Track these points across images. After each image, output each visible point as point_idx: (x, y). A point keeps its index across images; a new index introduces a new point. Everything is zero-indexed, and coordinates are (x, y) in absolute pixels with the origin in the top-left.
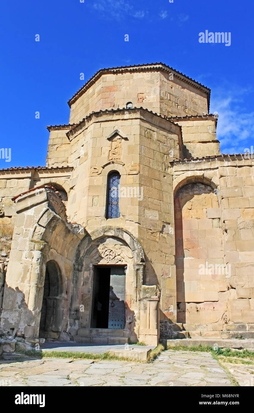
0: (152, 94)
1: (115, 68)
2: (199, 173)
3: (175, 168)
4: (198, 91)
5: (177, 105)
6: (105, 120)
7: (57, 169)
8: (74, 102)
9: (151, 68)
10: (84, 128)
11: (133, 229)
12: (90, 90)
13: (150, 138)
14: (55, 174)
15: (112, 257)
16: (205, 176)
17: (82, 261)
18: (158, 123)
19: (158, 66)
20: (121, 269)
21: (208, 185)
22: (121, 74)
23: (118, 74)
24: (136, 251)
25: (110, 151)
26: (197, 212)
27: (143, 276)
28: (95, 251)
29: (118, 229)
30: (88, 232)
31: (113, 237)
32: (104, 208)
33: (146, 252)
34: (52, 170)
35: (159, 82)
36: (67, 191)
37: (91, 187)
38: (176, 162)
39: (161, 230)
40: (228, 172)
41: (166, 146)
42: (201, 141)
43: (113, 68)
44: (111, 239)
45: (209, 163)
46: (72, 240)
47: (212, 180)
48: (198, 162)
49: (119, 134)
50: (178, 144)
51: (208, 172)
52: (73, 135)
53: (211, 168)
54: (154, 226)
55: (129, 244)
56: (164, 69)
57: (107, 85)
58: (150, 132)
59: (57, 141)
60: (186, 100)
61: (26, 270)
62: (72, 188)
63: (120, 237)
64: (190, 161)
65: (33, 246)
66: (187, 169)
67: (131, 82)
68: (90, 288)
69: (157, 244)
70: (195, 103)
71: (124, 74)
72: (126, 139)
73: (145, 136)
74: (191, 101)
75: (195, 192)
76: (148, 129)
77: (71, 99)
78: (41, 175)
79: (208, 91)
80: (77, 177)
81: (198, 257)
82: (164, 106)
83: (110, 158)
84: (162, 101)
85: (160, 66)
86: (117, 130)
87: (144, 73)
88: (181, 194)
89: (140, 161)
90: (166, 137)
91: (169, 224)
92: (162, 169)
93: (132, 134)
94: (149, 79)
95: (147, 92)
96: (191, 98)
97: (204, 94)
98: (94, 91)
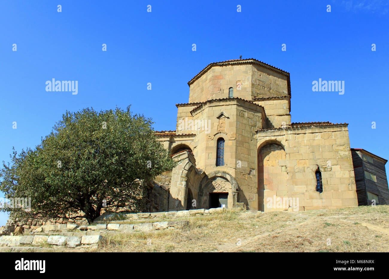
0: (246, 81)
1: (221, 63)
2: (273, 138)
3: (259, 135)
4: (280, 75)
5: (264, 88)
6: (215, 105)
7: (186, 136)
8: (192, 83)
9: (245, 62)
10: (202, 109)
11: (232, 172)
12: (204, 77)
13: (243, 117)
14: (184, 139)
15: (220, 188)
16: (277, 140)
17: (203, 190)
18: (248, 106)
19: (250, 61)
20: (225, 195)
21: (280, 145)
22: (225, 66)
23: (223, 67)
24: (234, 185)
25: (218, 125)
26: (272, 162)
27: (237, 198)
28: (210, 185)
29: (223, 172)
30: (206, 174)
31: (221, 177)
32: (215, 160)
33: (240, 185)
34: (182, 136)
35: (251, 73)
36: (192, 149)
37: (207, 148)
38: (259, 131)
39: (248, 173)
40: (290, 137)
41: (253, 121)
42: (278, 115)
43: (220, 63)
44: (219, 178)
45: (280, 132)
46: (198, 178)
47: (282, 143)
48: (273, 131)
49: (224, 114)
50: (261, 118)
51: (279, 137)
52: (194, 112)
53: (281, 134)
54: (244, 171)
55: (229, 180)
56: (255, 63)
57: (216, 74)
58: (243, 113)
59: (183, 114)
60: (271, 83)
61: (179, 190)
62: (195, 148)
63: (224, 176)
64: (268, 130)
65: (182, 179)
66: (266, 136)
67: (232, 72)
68: (208, 205)
69: (246, 181)
70: (277, 85)
71: (227, 66)
72: (228, 118)
73: (240, 115)
74: (274, 83)
75: (272, 150)
76: (242, 111)
77: (190, 81)
78: (175, 139)
79: (287, 75)
80: (198, 141)
81: (272, 190)
82: (255, 89)
83: (219, 130)
84: (254, 86)
85: (252, 61)
86: (222, 112)
87: (241, 66)
88: (262, 151)
89: (236, 132)
90: (253, 115)
91: (254, 169)
92: (250, 136)
93: (232, 114)
94: (244, 70)
95: (243, 79)
96: (275, 81)
97: (285, 77)
98: (207, 77)
